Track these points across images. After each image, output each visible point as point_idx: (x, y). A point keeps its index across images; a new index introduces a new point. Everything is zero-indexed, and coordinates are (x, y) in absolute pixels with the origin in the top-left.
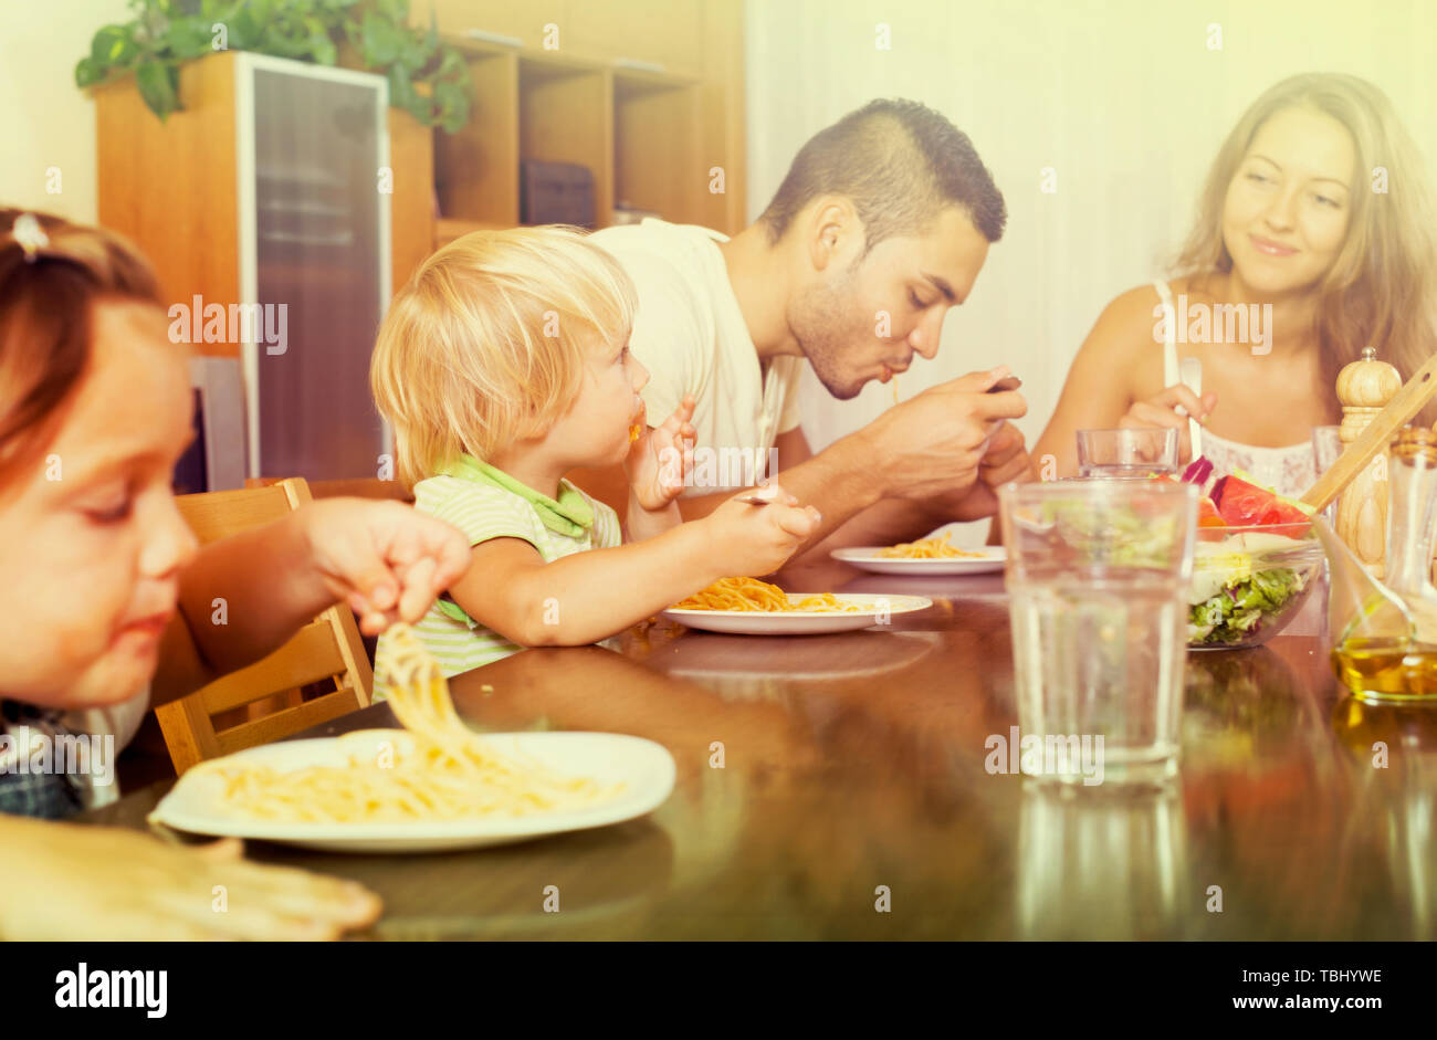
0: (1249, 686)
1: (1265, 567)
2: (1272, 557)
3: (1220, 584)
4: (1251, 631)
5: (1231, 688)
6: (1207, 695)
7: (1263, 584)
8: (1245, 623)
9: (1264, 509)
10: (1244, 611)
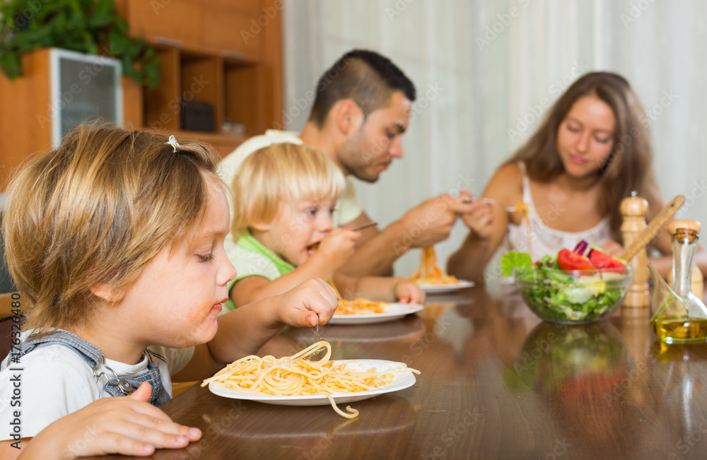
0: (602, 337)
1: (610, 287)
2: (611, 283)
3: (592, 294)
4: (603, 315)
5: (596, 339)
6: (586, 342)
7: (609, 294)
8: (601, 311)
9: (607, 262)
10: (601, 306)
